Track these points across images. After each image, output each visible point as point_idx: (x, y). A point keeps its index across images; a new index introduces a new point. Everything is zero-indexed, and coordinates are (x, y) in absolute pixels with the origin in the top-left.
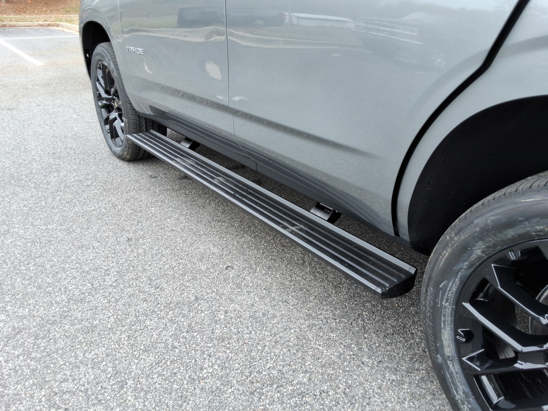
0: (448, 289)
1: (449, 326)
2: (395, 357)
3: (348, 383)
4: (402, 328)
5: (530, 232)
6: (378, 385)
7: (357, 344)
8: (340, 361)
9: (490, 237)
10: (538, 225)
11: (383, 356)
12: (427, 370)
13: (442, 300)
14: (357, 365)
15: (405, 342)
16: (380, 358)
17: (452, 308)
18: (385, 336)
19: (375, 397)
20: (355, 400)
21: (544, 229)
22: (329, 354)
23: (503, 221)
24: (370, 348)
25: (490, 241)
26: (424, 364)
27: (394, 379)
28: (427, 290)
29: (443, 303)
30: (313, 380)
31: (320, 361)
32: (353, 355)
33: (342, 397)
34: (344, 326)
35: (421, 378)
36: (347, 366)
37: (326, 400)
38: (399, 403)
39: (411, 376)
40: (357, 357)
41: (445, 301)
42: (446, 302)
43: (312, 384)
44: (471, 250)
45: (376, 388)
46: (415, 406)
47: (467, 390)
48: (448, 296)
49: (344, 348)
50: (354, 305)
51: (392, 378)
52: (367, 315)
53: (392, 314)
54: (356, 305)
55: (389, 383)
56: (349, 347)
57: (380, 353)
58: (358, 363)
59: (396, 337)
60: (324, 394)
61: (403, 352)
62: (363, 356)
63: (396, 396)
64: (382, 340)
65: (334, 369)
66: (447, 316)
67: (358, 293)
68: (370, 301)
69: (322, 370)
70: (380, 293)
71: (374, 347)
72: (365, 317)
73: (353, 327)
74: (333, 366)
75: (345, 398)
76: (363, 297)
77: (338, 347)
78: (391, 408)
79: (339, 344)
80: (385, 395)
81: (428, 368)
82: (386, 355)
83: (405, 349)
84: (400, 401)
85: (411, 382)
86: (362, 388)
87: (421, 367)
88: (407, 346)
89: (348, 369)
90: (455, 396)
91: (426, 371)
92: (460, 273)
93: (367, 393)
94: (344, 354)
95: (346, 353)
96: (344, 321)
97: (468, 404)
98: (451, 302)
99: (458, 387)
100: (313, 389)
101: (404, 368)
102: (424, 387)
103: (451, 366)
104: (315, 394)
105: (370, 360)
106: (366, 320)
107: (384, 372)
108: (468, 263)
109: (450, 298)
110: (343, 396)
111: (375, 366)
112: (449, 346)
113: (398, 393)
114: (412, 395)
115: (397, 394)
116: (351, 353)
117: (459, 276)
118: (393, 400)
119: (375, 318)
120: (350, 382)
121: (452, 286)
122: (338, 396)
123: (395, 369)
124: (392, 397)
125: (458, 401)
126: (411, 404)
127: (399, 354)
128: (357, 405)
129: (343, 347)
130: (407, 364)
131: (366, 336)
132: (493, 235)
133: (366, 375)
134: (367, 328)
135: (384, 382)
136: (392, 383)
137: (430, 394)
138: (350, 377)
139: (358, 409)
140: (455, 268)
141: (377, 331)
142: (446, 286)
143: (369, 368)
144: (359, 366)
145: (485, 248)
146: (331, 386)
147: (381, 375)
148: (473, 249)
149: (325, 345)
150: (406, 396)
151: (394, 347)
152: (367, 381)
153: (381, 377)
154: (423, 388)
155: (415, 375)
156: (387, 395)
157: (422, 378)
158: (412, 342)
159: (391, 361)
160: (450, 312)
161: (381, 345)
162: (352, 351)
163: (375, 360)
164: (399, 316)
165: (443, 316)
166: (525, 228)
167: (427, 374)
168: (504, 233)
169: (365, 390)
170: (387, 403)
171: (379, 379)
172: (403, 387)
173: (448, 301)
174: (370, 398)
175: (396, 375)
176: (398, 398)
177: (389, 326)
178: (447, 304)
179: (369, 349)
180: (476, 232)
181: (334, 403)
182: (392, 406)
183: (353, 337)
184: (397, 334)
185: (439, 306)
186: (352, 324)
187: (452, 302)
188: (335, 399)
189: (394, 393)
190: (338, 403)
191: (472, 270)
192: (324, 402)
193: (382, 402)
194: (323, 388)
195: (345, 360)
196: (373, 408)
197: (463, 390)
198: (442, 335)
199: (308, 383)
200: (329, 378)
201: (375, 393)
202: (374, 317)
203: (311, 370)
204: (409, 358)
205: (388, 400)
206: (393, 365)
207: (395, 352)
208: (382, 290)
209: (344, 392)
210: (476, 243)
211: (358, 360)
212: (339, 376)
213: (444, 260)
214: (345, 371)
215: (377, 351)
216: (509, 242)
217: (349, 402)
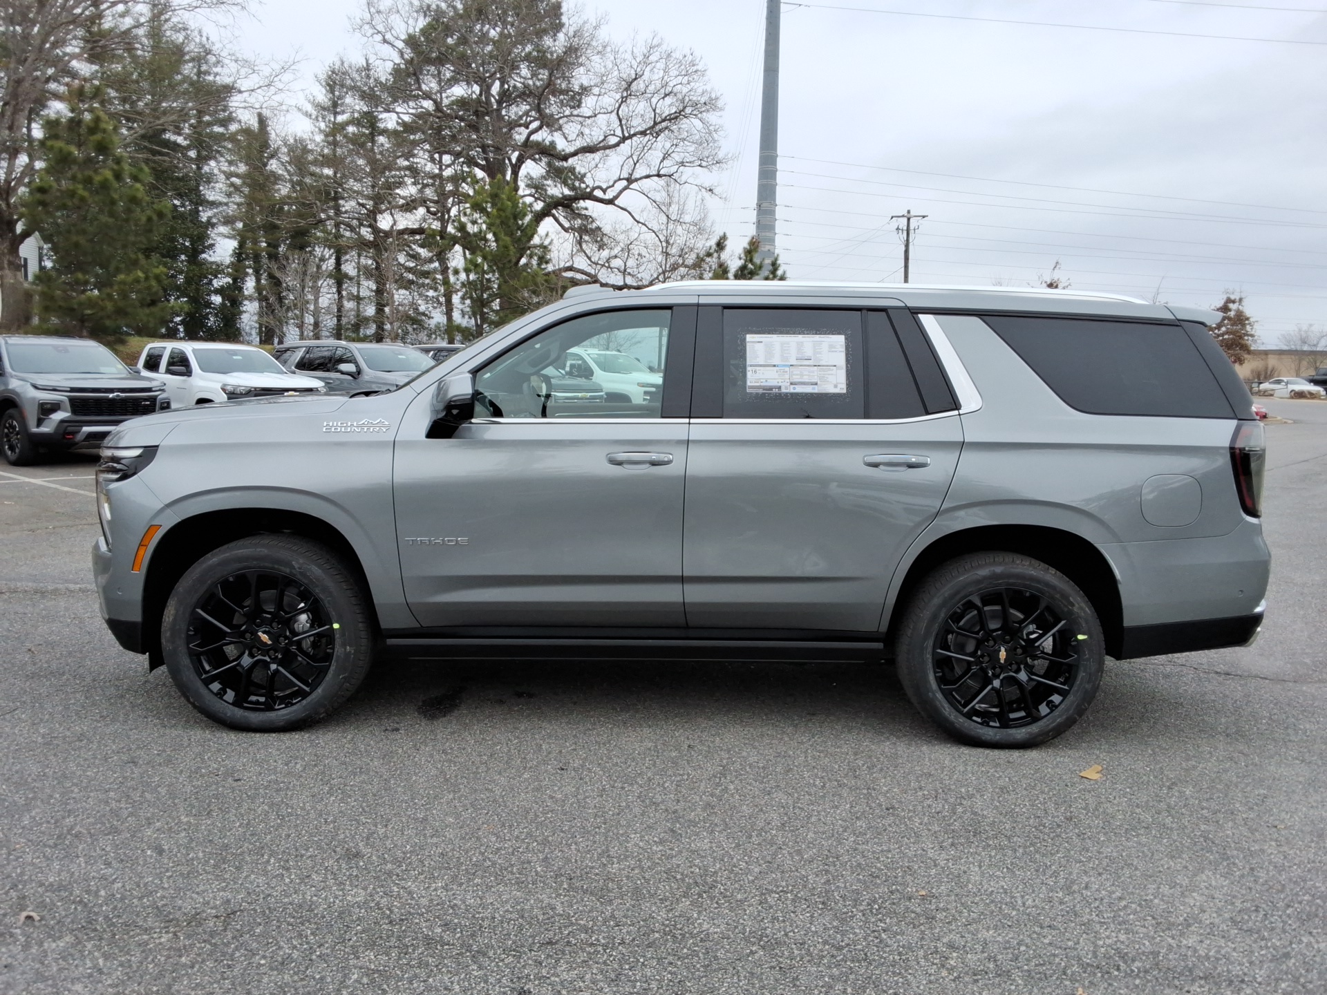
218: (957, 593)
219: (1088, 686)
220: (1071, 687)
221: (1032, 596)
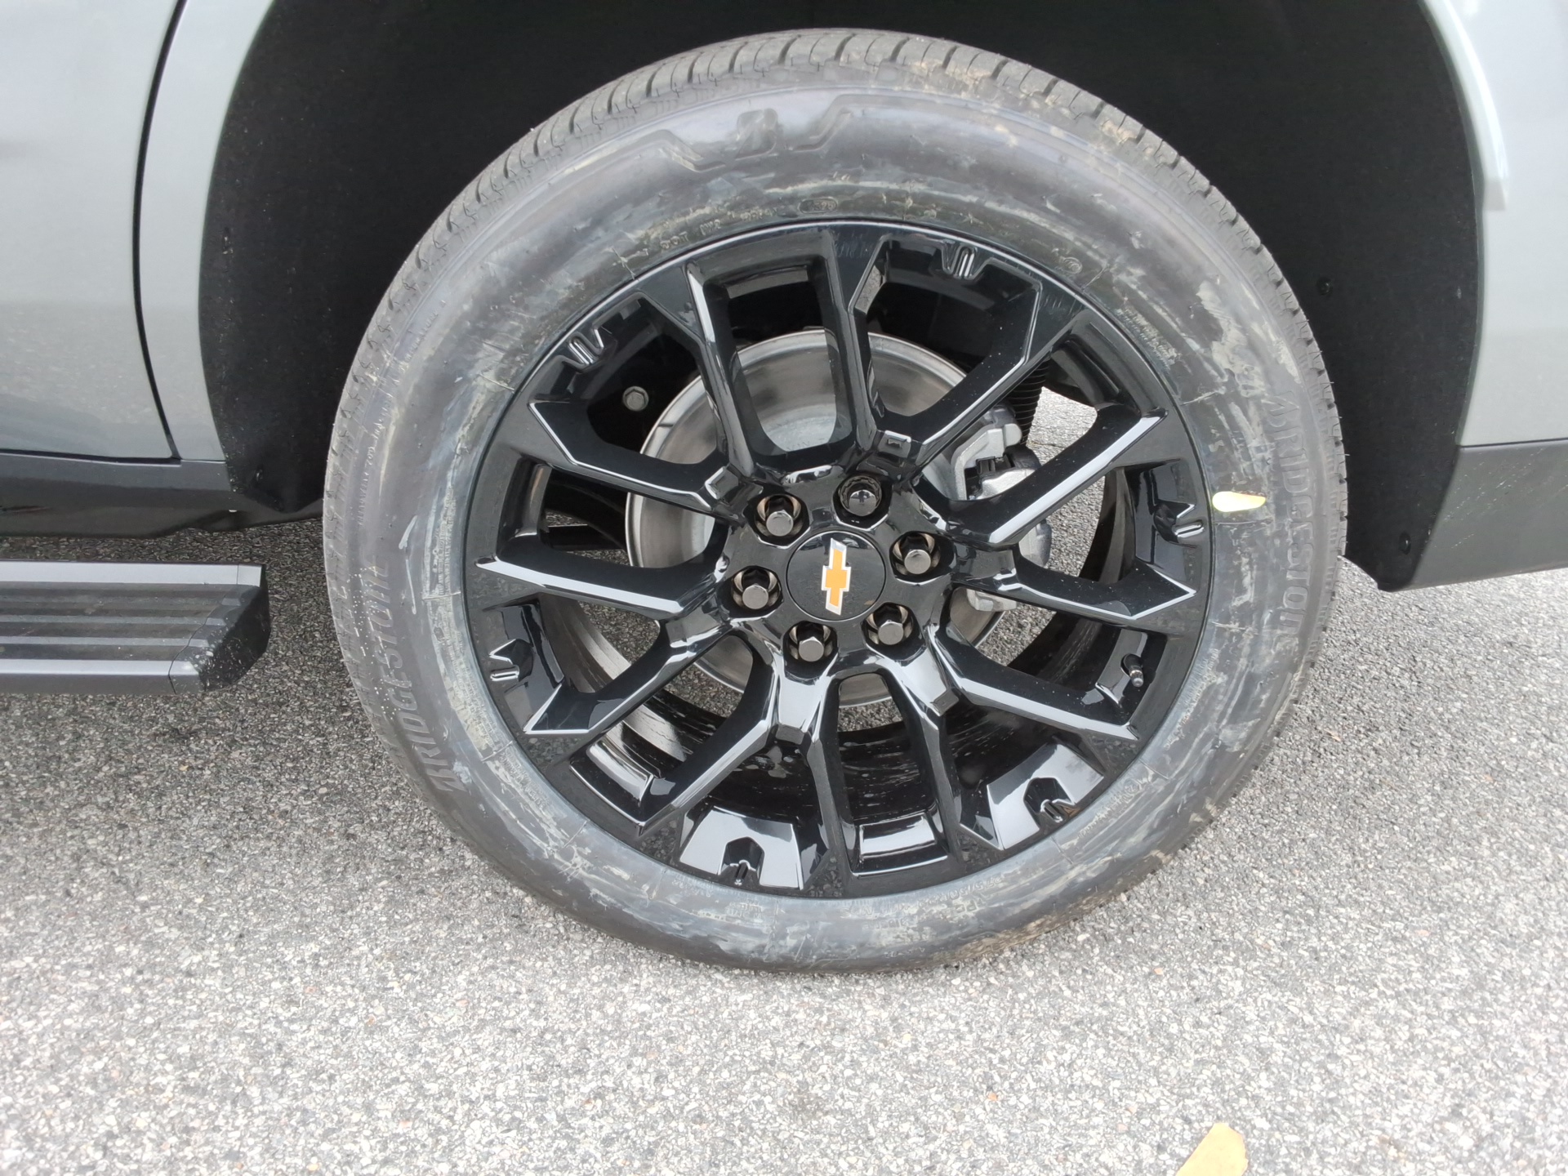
0: (428, 543)
1: (462, 659)
2: (276, 898)
3: (179, 1057)
4: (244, 817)
5: (614, 258)
6: (281, 997)
7: (130, 936)
8: (107, 1015)
9: (509, 316)
10: (632, 229)
11: (240, 917)
12: (389, 873)
13: (418, 586)
14: (176, 991)
15: (279, 846)
16: (234, 928)
17: (455, 598)
18: (208, 865)
19: (293, 1032)
20: (239, 1083)
21: (647, 236)
22: (48, 1022)
23: (535, 249)
24: (182, 921)
25: (513, 331)
26: (369, 865)
27: (316, 950)
28: (355, 587)
29: (426, 596)
30: (46, 1129)
31: (28, 1062)
32: (140, 972)
33: (189, 1105)
34: (47, 915)
35: (387, 903)
36: (142, 1014)
37: (139, 1151)
38: (374, 997)
39: (358, 915)
40: (158, 969)
41: (428, 585)
42: (432, 588)
43: (49, 1145)
44: (467, 380)
45: (280, 1010)
46: (423, 975)
47: (566, 811)
48: (432, 566)
49: (91, 976)
50: (36, 841)
51: (307, 955)
52: (105, 844)
53: (187, 797)
54: (42, 836)
55: (308, 971)
56: (107, 960)
57: (225, 914)
58: (171, 983)
59: (245, 848)
60: (119, 1142)
61: (291, 872)
62: (175, 956)
63: (353, 986)
64: (207, 880)
65: (98, 1053)
66: (446, 630)
67: (26, 801)
68: (88, 801)
69: (58, 1080)
70: (196, 673)
71: (194, 911)
72: (102, 851)
73: (81, 900)
74: (91, 1045)
75: (202, 1102)
76: (52, 800)
77: (69, 983)
78: (361, 1025)
79: (67, 973)
80: (320, 1008)
81: (389, 867)
82: (246, 911)
83: (292, 861)
84: (374, 992)
85: (368, 928)
86: (235, 1039)
87: (369, 878)
88: (294, 852)
89: (149, 1020)
90: (539, 851)
91: (387, 879)
92: (450, 474)
93: (264, 1040)
94: (107, 990)
95: (111, 984)
96: (35, 903)
97: (581, 849)
98: (448, 579)
99: (541, 819)
100: (65, 1155)
101: (324, 908)
102: (411, 916)
103: (501, 773)
104: (85, 1162)
105: (206, 953)
106: (110, 856)
107: (273, 956)
108: (467, 428)
109: (440, 570)
110: (192, 1100)
111: (234, 957)
112: (479, 717)
113: (352, 978)
114: (392, 956)
115: (353, 982)
116: (128, 972)
117: (449, 485)
118: (351, 1004)
119: (139, 836)
120: (184, 1049)
121: (437, 526)
122: (173, 1113)
123: (300, 925)
124: (344, 998)
125: (551, 857)
126: (408, 977)
127: (282, 884)
128: (254, 1092)
129: (88, 973)
130: (327, 895)
131: (143, 898)
132: (516, 305)
133: (222, 996)
134: (132, 876)
135: (291, 979)
136: (317, 966)
137: (437, 923)
138: (174, 1036)
139: (264, 1099)
140: (431, 463)
141: (172, 865)
142: (418, 537)
143: (220, 973)
144: (184, 989)
145: (505, 357)
146: (124, 1104)
147: (269, 966)
148: (471, 374)
149: (14, 1005)
150: (379, 970)
151: (255, 875)
152: (238, 1009)
153: (273, 973)
154: (411, 922)
155: (367, 904)
156: (325, 1005)
157: (391, 900)
158: (301, 832)
159: (272, 914)
160: (451, 614)
161: (212, 892)
162: (126, 965)
163: (222, 942)
164: (211, 792)
165: (434, 637)
166: (599, 249)
167: (396, 883)
168: (548, 287)
169: (250, 1035)
170: (341, 1021)
171: (270, 981)
172: (355, 952)
173: (437, 582)
174: (280, 1047)
175: (313, 938)
176: (363, 989)
177: (201, 832)
178: (437, 591)
179: (181, 928)
180: (465, 316)
181: (173, 1140)
182: (360, 1020)
183: (100, 926)
184: (242, 839)
185: (414, 611)
186: (68, 893)
187: (452, 582)
188: (168, 1128)
189: (343, 984)
190: (188, 1130)
191: (480, 449)
192: (137, 1161)
193: (324, 1032)
194: (103, 1129)
195: (119, 1003)
196: (309, 1063)
197: (554, 819)
198: (450, 695)
199: (30, 1156)
200: (104, 1087)
201: (286, 1024)
202: (132, 835)
203: (12, 1112)
204: (321, 875)
205: (337, 1013)
206: (288, 919)
207: (267, 887)
208: (195, 661)
209: (187, 1089)
210: (474, 352)
211: (167, 976)
212: (133, 1059)
213: (386, 452)
214: (143, 1033)
215: (212, 918)
216: (565, 312)
217: (223, 1100)
218: (558, 251)
219: (1232, 736)
220: (1147, 733)
221: (994, 280)
